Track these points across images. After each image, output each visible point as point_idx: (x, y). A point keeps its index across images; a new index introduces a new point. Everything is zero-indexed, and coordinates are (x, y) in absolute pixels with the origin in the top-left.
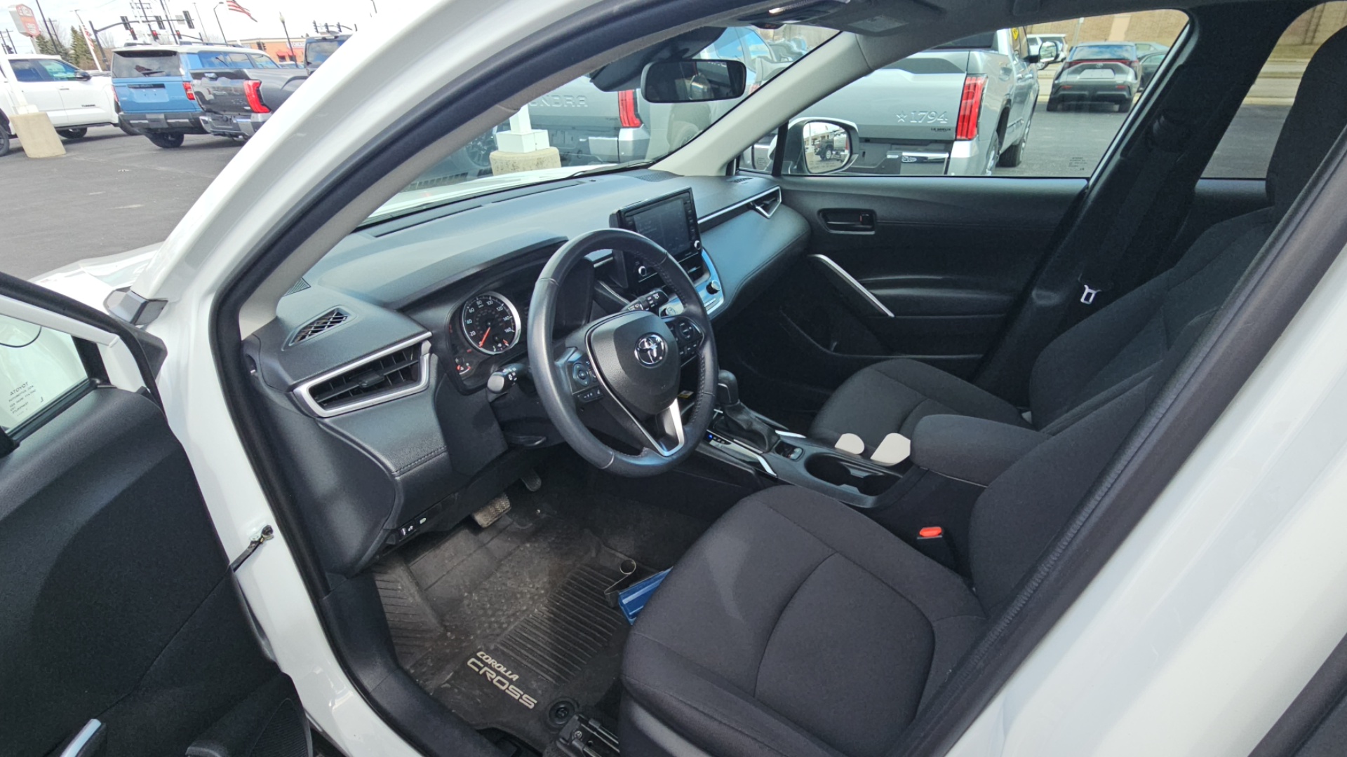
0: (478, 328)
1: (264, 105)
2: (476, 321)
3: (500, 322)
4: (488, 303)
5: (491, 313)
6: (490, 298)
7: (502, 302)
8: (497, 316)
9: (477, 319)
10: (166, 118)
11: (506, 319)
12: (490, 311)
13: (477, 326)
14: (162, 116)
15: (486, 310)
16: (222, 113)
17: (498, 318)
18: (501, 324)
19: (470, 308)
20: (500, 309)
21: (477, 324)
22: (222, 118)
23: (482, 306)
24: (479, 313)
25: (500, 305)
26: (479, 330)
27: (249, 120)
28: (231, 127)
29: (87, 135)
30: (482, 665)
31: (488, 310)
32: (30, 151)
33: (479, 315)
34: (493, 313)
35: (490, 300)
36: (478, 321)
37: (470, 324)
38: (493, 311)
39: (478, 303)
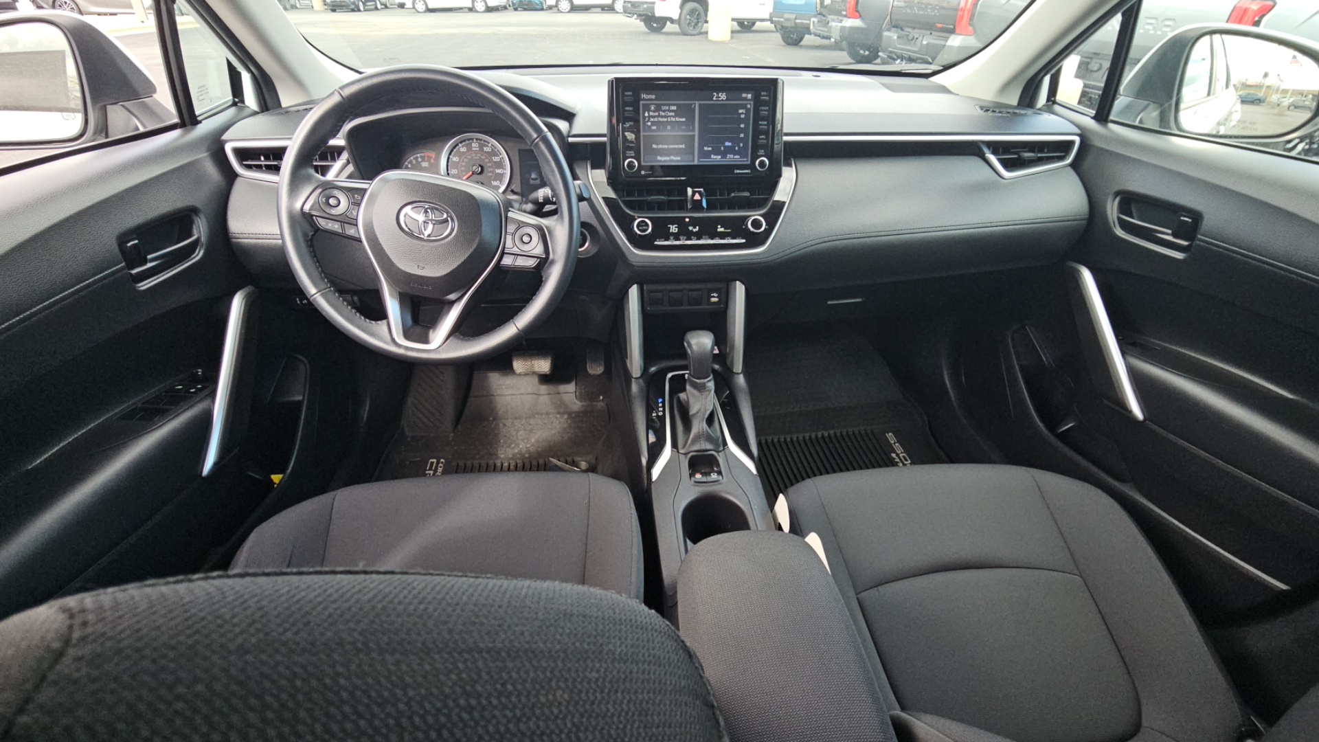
0: (463, 169)
1: (857, 11)
2: (463, 161)
3: (490, 172)
4: (485, 149)
5: (483, 159)
6: (490, 145)
7: (501, 154)
8: (490, 165)
9: (465, 160)
10: (796, 19)
11: (498, 171)
12: (483, 157)
13: (462, 166)
14: (793, 16)
15: (479, 155)
16: (828, 16)
17: (490, 167)
18: (490, 174)
19: (463, 147)
20: (496, 159)
21: (464, 164)
22: (825, 20)
23: (478, 149)
24: (470, 155)
25: (498, 156)
26: (462, 171)
27: (840, 24)
28: (826, 29)
29: (755, 28)
30: (433, 468)
31: (482, 155)
32: (711, 36)
33: (470, 157)
34: (486, 160)
35: (488, 146)
36: (466, 162)
37: (455, 162)
38: (487, 158)
39: (474, 145)
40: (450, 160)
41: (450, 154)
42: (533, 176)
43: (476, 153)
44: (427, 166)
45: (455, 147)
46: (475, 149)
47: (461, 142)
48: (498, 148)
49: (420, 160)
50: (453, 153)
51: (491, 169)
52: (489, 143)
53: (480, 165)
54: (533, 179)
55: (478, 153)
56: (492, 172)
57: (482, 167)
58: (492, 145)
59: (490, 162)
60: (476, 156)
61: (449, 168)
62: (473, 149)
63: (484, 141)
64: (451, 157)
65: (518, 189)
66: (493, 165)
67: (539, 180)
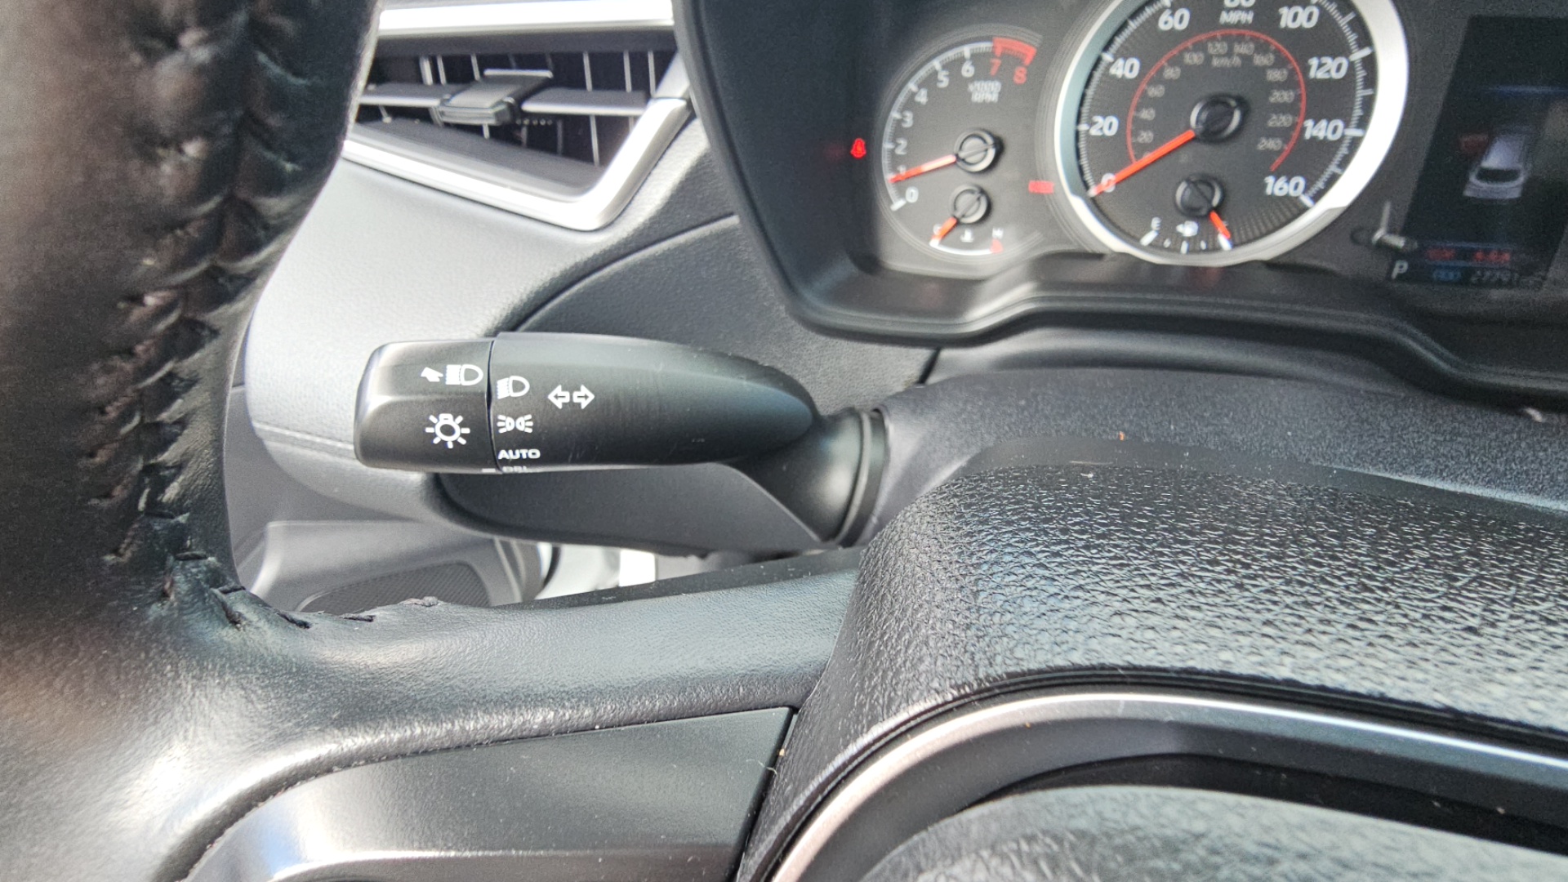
0: (1147, 114)
2: (1158, 80)
3: (1272, 133)
4: (1286, 17)
5: (1263, 69)
7: (1365, 39)
8: (1280, 95)
9: (1171, 73)
11: (1320, 129)
12: (1260, 60)
13: (1146, 102)
15: (1243, 49)
17: (1282, 108)
18: (1272, 144)
19: (1176, 7)
20: (1328, 69)
21: (1156, 92)
23: (1248, 17)
24: (1200, 47)
25: (1339, 49)
26: (1141, 125)
31: (1262, 48)
33: (1196, 59)
34: (1275, 75)
35: (1307, 4)
36: (1169, 84)
37: (1123, 80)
38: (1280, 63)
40: (1097, 75)
41: (1106, 48)
42: (1495, 160)
43: (1234, 34)
44: (994, 98)
45: (1139, 10)
46: (1234, 17)
49: (968, 70)
50: (1120, 42)
51: (1284, 120)
54: (1488, 175)
55: (1240, 39)
56: (1285, 132)
59: (1290, 84)
60: (1229, 54)
61: (1085, 110)
62: (1225, 18)
64: (1109, 58)
66: (1298, 98)
67: (1521, 179)
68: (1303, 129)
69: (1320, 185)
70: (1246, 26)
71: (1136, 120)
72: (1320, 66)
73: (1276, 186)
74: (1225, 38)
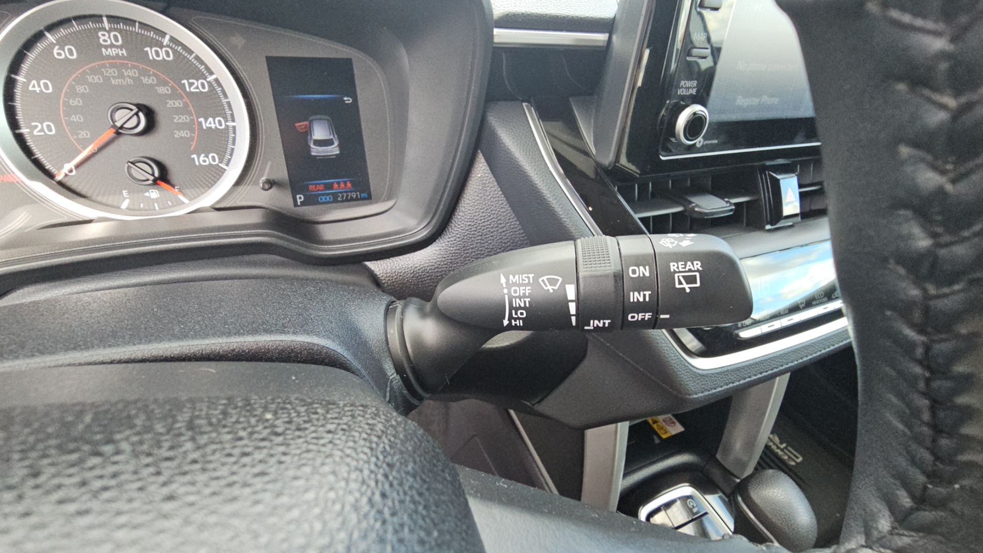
0: (76, 118)
2: (72, 93)
3: (181, 127)
4: (151, 52)
5: (152, 86)
7: (209, 70)
8: (175, 104)
9: (80, 89)
11: (211, 123)
12: (146, 81)
13: (71, 110)
15: (130, 73)
18: (184, 134)
19: (62, 43)
20: (196, 86)
21: (74, 102)
23: (122, 52)
24: (95, 71)
25: (199, 76)
26: (76, 126)
31: (144, 73)
33: (97, 79)
34: (162, 90)
35: (161, 46)
36: (83, 96)
37: (42, 95)
38: (164, 83)
39: (103, 37)
40: (18, 92)
41: (14, 72)
42: (319, 134)
43: (117, 63)
45: (29, 45)
46: (112, 52)
47: (51, 28)
48: (197, 52)
50: (25, 67)
51: (184, 119)
52: (163, 34)
53: (141, 108)
54: (319, 143)
55: (124, 66)
56: (189, 126)
57: (150, 114)
58: (173, 39)
59: (174, 96)
60: (121, 76)
61: (19, 117)
62: (105, 51)
63: (143, 25)
64: (20, 79)
65: (282, 173)
66: (186, 104)
67: (336, 144)
68: (200, 123)
69: (228, 156)
70: (123, 57)
71: (70, 124)
72: (191, 85)
73: (202, 160)
74: (113, 66)
